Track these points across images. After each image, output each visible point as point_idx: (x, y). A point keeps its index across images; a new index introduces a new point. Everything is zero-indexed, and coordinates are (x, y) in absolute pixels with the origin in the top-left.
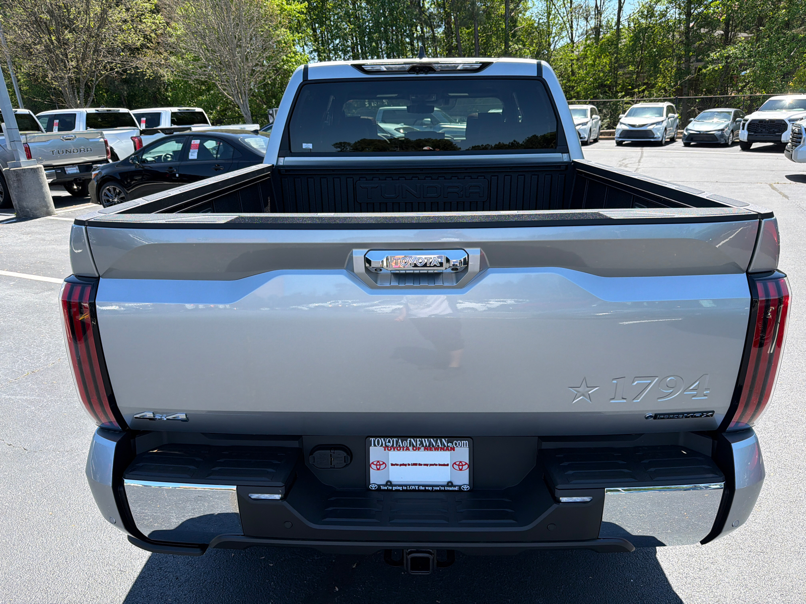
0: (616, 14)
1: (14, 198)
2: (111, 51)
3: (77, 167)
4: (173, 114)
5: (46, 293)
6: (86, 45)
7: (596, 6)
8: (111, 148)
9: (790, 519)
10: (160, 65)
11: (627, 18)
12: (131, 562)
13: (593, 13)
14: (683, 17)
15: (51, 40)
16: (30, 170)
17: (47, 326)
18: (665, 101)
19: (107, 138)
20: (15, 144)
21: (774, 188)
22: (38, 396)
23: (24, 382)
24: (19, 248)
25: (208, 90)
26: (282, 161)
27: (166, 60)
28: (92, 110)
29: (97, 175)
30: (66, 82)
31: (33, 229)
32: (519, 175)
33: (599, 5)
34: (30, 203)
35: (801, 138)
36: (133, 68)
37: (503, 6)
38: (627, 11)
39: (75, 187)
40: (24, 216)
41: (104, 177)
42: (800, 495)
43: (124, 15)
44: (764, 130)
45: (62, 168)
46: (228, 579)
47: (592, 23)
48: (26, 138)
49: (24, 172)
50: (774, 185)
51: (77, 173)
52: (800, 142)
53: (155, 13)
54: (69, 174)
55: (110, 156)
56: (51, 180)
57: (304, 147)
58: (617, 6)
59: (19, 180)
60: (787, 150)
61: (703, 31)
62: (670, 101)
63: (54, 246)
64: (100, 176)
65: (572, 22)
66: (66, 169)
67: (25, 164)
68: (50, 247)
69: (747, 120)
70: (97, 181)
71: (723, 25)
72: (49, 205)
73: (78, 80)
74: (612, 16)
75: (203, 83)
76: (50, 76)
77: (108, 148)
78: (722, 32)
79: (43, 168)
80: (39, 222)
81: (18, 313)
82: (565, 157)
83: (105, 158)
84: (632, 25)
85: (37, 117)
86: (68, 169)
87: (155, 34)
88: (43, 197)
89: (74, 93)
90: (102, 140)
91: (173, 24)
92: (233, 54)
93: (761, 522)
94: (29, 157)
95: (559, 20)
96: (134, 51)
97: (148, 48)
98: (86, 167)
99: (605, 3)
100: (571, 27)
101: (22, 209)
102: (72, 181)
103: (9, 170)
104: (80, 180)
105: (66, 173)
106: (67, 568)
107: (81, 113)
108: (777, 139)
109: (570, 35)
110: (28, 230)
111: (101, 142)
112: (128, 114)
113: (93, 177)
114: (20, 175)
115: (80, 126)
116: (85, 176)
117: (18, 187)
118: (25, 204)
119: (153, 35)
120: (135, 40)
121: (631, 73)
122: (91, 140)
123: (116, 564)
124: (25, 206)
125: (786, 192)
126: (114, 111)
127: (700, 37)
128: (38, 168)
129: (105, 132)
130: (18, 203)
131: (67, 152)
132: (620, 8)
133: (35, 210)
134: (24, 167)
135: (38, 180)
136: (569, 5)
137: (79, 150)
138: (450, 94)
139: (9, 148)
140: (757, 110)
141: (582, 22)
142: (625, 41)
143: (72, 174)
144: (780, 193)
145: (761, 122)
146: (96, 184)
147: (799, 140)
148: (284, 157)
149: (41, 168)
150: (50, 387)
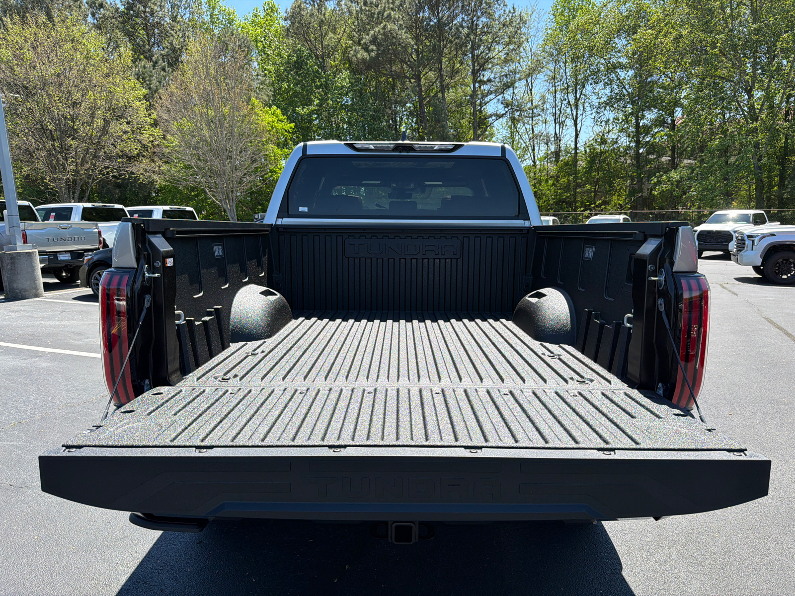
0: (574, 140)
1: (6, 279)
2: (109, 157)
3: (69, 255)
4: (164, 212)
5: (33, 359)
6: (87, 151)
7: (556, 134)
8: (104, 239)
9: (747, 543)
10: (154, 172)
11: (582, 144)
12: (116, 578)
13: (553, 139)
14: (633, 144)
15: (53, 145)
16: (25, 254)
17: (35, 386)
18: (620, 214)
19: (101, 229)
20: (14, 230)
21: (724, 287)
22: (25, 442)
23: (11, 431)
24: (8, 323)
25: (197, 196)
26: (280, 221)
27: (159, 167)
28: (89, 205)
29: (89, 260)
30: (63, 183)
31: (21, 308)
32: (487, 237)
33: (557, 132)
34: (21, 284)
35: (744, 244)
36: (128, 173)
37: (471, 131)
38: (583, 138)
39: (64, 274)
40: (14, 296)
41: (95, 261)
42: (756, 524)
43: (125, 127)
44: (712, 240)
45: (55, 254)
46: (212, 592)
47: (553, 148)
48: (25, 225)
49: (19, 256)
50: (724, 285)
51: (68, 260)
52: (744, 248)
53: (153, 127)
54: (61, 260)
55: (102, 245)
56: (43, 265)
57: (300, 210)
58: (574, 134)
59: (13, 263)
60: (733, 255)
61: (652, 157)
62: (625, 214)
63: (42, 322)
64: (91, 262)
65: (534, 146)
66: (58, 255)
67: (21, 248)
68: (39, 322)
69: (696, 231)
70: (89, 266)
71: (669, 153)
72: (38, 287)
73: (75, 182)
74: (569, 142)
75: (193, 189)
76: (48, 178)
77: (101, 239)
78: (670, 158)
79: (38, 254)
80: (28, 302)
81: (6, 375)
82: (527, 224)
83: (97, 247)
84: (588, 150)
85: (36, 209)
86: (61, 256)
87: (152, 145)
88: (34, 280)
89: (69, 194)
90: (96, 230)
91: (169, 137)
92: (223, 163)
93: (720, 545)
94: (25, 242)
95: (521, 144)
96: (131, 158)
97: (144, 156)
98: (78, 255)
99: (564, 131)
100: (533, 150)
101: (12, 290)
102: (62, 267)
103: (4, 253)
104: (71, 266)
105: (58, 259)
106: (52, 582)
107: (78, 207)
108: (725, 248)
109: (532, 157)
110: (16, 309)
111: (95, 232)
112: (123, 210)
113: (85, 262)
114: (14, 258)
115: (76, 218)
116: (76, 262)
117: (11, 269)
118: (15, 286)
119: (150, 145)
120: (134, 148)
121: (589, 191)
122: (85, 230)
123: (101, 579)
124: (15, 287)
125: (735, 290)
126: (109, 206)
127: (650, 161)
128: (33, 252)
129: (99, 225)
130: (9, 284)
131: (63, 240)
132: (577, 136)
133: (25, 292)
134: (19, 250)
135: (32, 263)
136: (531, 132)
137: (73, 239)
138: (426, 183)
139: (7, 233)
140: (705, 222)
141: (543, 148)
142: (582, 164)
143: (64, 260)
144: (730, 291)
145: (709, 233)
146: (87, 268)
147: (743, 245)
148: (282, 218)
149: (35, 252)
150: (37, 435)
